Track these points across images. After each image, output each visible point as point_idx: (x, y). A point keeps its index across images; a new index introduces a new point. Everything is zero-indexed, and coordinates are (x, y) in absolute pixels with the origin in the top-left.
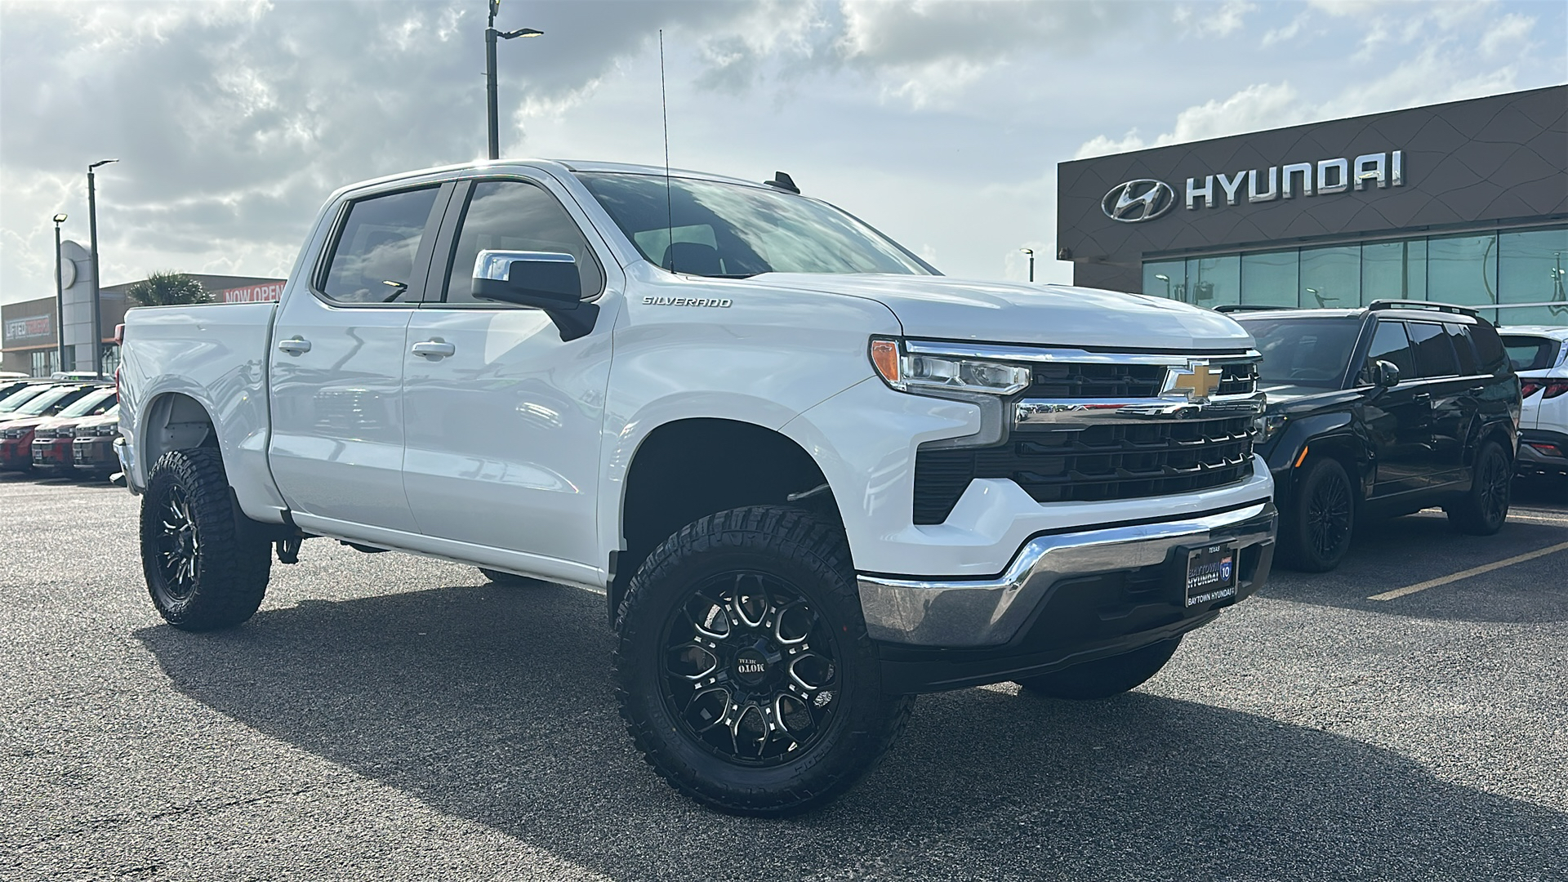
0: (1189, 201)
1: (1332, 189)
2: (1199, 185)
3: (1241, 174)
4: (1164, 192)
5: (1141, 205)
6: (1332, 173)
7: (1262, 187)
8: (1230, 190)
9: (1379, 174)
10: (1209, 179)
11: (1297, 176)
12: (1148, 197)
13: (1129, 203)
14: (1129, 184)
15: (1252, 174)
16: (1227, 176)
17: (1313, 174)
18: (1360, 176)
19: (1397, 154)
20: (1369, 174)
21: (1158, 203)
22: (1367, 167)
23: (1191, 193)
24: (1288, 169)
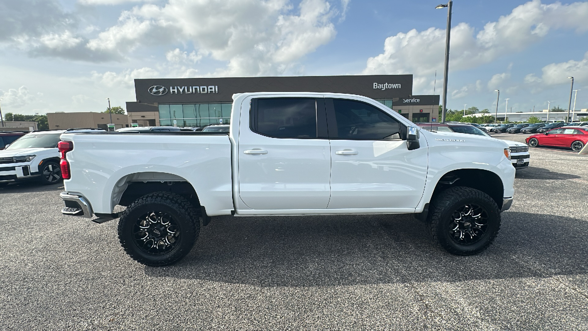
0: (171, 92)
1: (204, 92)
2: (173, 88)
3: (183, 87)
4: (165, 89)
5: (159, 92)
6: (204, 89)
7: (188, 90)
8: (181, 90)
9: (213, 90)
10: (176, 87)
11: (196, 89)
12: (161, 90)
13: (156, 91)
14: (155, 86)
15: (186, 88)
16: (180, 87)
17: (200, 89)
18: (209, 90)
19: (216, 87)
20: (211, 90)
21: (163, 92)
22: (211, 89)
23: (171, 90)
24: (194, 87)
